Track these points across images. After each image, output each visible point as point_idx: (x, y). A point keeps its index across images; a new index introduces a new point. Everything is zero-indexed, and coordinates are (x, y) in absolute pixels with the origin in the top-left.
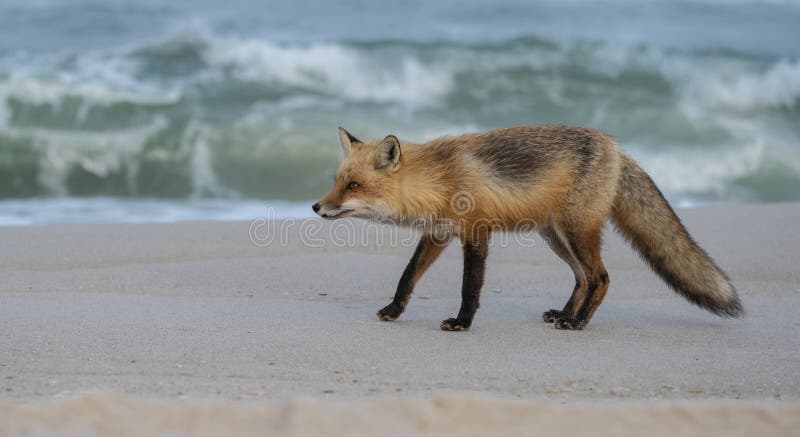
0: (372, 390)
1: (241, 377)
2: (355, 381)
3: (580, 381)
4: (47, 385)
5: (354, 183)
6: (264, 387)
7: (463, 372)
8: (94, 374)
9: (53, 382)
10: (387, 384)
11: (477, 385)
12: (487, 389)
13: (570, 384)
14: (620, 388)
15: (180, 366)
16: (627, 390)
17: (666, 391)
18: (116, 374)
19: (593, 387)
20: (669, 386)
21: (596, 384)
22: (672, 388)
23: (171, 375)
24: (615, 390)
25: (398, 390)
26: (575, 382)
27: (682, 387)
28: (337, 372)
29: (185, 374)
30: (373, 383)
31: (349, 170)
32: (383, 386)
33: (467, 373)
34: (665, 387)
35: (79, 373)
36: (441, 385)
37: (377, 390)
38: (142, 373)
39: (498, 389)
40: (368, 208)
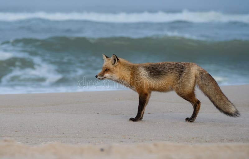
0: (135, 141)
1: (96, 138)
2: (130, 139)
3: (196, 138)
4: (38, 141)
5: (107, 69)
6: (102, 141)
7: (162, 135)
8: (52, 137)
9: (40, 140)
10: (139, 139)
11: (166, 139)
12: (169, 140)
13: (193, 138)
14: (208, 140)
15: (78, 135)
16: (211, 140)
17: (222, 140)
18: (59, 137)
19: (200, 139)
20: (223, 139)
21: (201, 138)
22: (224, 140)
23: (75, 137)
24: (207, 140)
25: (142, 141)
26: (195, 138)
27: (227, 139)
28: (124, 136)
29: (79, 137)
30: (135, 139)
31: (106, 66)
32: (138, 140)
33: (163, 136)
34: (222, 139)
35: (48, 137)
36: (155, 139)
37: (136, 141)
38: (66, 137)
39: (172, 140)
40: (111, 76)
